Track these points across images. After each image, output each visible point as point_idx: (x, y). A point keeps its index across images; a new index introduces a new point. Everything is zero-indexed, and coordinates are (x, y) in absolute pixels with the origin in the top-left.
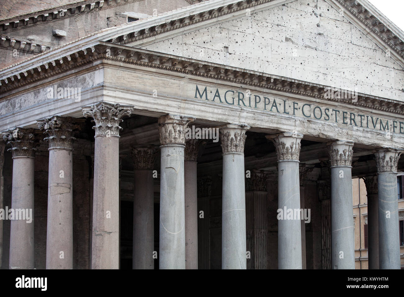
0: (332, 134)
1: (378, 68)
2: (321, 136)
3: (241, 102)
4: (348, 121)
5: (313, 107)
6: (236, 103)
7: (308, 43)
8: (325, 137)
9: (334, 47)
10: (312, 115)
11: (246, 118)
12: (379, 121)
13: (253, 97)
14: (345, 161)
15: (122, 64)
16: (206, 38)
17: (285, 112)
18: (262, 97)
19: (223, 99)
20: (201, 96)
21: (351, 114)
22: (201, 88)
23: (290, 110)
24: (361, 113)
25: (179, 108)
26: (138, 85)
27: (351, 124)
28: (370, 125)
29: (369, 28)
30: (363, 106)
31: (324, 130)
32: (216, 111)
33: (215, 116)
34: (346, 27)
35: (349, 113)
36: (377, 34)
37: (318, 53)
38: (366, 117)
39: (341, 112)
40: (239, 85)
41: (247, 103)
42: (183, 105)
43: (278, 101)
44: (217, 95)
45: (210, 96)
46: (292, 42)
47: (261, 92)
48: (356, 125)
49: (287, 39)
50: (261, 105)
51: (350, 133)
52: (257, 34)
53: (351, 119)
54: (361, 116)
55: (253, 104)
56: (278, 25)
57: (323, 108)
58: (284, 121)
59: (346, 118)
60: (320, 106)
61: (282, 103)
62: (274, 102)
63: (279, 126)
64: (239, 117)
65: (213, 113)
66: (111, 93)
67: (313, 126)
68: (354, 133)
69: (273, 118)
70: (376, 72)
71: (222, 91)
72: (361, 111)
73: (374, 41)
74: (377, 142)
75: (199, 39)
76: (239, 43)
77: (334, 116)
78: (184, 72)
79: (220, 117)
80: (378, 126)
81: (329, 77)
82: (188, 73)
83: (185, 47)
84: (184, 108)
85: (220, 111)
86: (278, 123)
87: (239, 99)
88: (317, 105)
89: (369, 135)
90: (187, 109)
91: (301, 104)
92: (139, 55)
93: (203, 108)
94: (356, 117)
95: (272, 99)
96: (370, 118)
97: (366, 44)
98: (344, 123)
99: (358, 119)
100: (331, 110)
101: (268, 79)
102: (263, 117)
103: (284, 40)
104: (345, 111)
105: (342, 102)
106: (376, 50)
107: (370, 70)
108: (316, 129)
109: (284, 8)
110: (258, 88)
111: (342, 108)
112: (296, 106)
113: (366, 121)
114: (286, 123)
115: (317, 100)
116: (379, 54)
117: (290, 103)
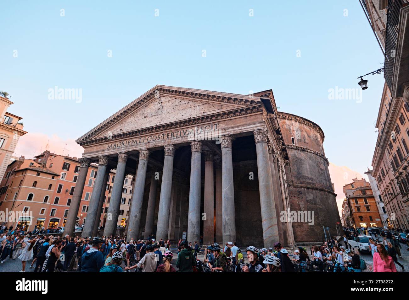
0: (160, 145)
1: (188, 109)
2: (155, 146)
3: (123, 145)
4: (170, 136)
5: (152, 137)
6: (121, 145)
7: (153, 115)
8: (157, 146)
9: (165, 111)
10: (152, 140)
11: (123, 150)
12: (187, 131)
13: (127, 141)
14: (169, 153)
15: (87, 146)
16: (115, 129)
17: (140, 142)
18: (131, 141)
19: (116, 146)
20: (109, 148)
21: (172, 133)
22: (110, 145)
23: (142, 141)
24: (177, 131)
25: (101, 153)
26: (92, 150)
27: (171, 137)
28: (183, 134)
29: (182, 96)
30: (175, 128)
31: (157, 144)
32: (113, 151)
33: (113, 152)
34: (174, 100)
35: (170, 133)
36: (186, 96)
37: (158, 116)
38: (180, 132)
39: (166, 134)
40: (121, 140)
41: (125, 144)
42: (103, 152)
43: (137, 139)
45: (112, 146)
46: (148, 117)
47: (130, 139)
48: (174, 137)
49: (145, 117)
50: (130, 143)
51: (169, 141)
53: (171, 135)
54: (177, 132)
55: (127, 144)
56: (142, 114)
57: (157, 136)
59: (169, 135)
60: (156, 135)
61: (139, 139)
62: (136, 140)
63: (136, 148)
64: (121, 150)
65: (112, 152)
67: (151, 144)
68: (171, 140)
69: (133, 146)
70: (188, 111)
71: (117, 143)
72: (176, 130)
73: (188, 100)
74: (185, 140)
76: (126, 126)
77: (162, 137)
78: (103, 142)
79: (114, 152)
80: (187, 133)
81: (162, 123)
82: (104, 142)
84: (103, 153)
85: (114, 150)
86: (135, 148)
88: (154, 135)
89: (180, 139)
90: (104, 153)
91: (147, 137)
92: (93, 141)
93: (109, 151)
94: (175, 133)
95: (135, 140)
96: (182, 131)
97: (184, 102)
98: (167, 138)
99: (175, 134)
100: (161, 135)
101: (127, 134)
102: (130, 147)
104: (169, 133)
105: (164, 130)
106: (189, 103)
107: (184, 112)
108: (153, 144)
109: (146, 107)
110: (128, 138)
111: (166, 132)
112: (145, 139)
113: (180, 133)
114: (139, 146)
115: (153, 133)
116: (191, 103)
117: (143, 138)
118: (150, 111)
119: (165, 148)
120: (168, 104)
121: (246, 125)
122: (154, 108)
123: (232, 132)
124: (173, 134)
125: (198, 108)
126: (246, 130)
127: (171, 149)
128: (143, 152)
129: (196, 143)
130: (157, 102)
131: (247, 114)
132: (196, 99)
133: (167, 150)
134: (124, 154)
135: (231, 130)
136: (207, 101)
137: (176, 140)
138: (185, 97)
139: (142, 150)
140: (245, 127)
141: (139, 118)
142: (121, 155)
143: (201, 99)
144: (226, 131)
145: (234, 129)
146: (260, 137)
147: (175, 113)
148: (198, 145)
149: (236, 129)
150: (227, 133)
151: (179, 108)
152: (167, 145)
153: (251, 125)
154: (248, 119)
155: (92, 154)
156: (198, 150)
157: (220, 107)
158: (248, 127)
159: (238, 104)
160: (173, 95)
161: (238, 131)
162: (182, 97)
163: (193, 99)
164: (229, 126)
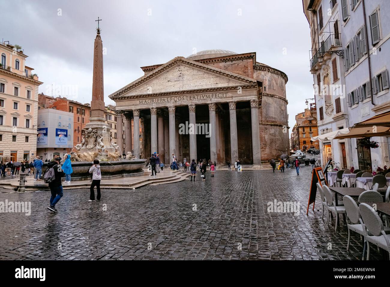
0: (185, 104)
1: (204, 80)
2: (181, 105)
4: (192, 98)
5: (178, 97)
6: (151, 102)
7: (176, 80)
8: (183, 105)
9: (186, 78)
10: (178, 100)
11: (154, 105)
12: (205, 96)
13: (157, 100)
14: (193, 110)
15: (119, 101)
16: (142, 88)
17: (167, 101)
18: (160, 99)
19: (147, 102)
20: (141, 103)
22: (141, 101)
23: (170, 100)
24: (197, 95)
25: (135, 107)
26: (124, 104)
28: (202, 98)
30: (196, 93)
31: (182, 103)
32: (145, 106)
34: (192, 70)
35: (192, 96)
36: (203, 69)
37: (180, 82)
39: (189, 97)
40: (151, 98)
41: (155, 101)
42: (136, 106)
43: (165, 98)
44: (146, 101)
45: (143, 102)
46: (171, 81)
48: (195, 99)
50: (159, 101)
51: (192, 102)
52: (158, 83)
53: (193, 98)
55: (157, 101)
56: (166, 78)
57: (182, 97)
58: (167, 104)
60: (180, 96)
61: (167, 99)
64: (152, 106)
66: (117, 108)
67: (178, 103)
68: (194, 101)
69: (163, 104)
70: (204, 81)
71: (147, 100)
74: (204, 102)
75: (140, 89)
76: (153, 87)
79: (147, 107)
80: (205, 97)
81: (184, 87)
82: (135, 99)
83: (136, 92)
86: (165, 105)
87: (152, 101)
89: (200, 101)
91: (173, 98)
92: (125, 98)
93: (141, 106)
94: (195, 97)
95: (163, 99)
96: (201, 96)
97: (200, 73)
98: (190, 99)
99: (196, 97)
100: (185, 97)
101: (157, 94)
103: (167, 81)
105: (187, 94)
106: (204, 74)
107: (201, 81)
108: (179, 103)
109: (168, 73)
110: (157, 97)
111: (189, 95)
112: (171, 98)
113: (199, 97)
114: (168, 104)
115: (178, 95)
116: (206, 75)
117: (170, 98)
118: (172, 77)
119: (189, 107)
120: (187, 73)
121: (246, 96)
122: (175, 74)
123: (237, 100)
124: (194, 97)
125: (212, 79)
126: (246, 99)
127: (194, 108)
128: (172, 108)
129: (213, 105)
130: (177, 70)
131: (247, 89)
132: (210, 72)
133: (191, 109)
134: (156, 108)
135: (236, 98)
136: (219, 75)
137: (197, 101)
138: (201, 70)
139: (170, 107)
140: (245, 97)
141: (163, 81)
142: (153, 109)
143: (215, 73)
144: (233, 98)
145: (238, 98)
146: (254, 104)
147: (194, 81)
148: (214, 106)
149: (240, 98)
150: (233, 100)
151: (197, 77)
152: (191, 105)
153: (249, 96)
154: (247, 92)
155: (125, 107)
156: (214, 110)
157: (228, 81)
158: (247, 97)
159: (241, 81)
160: (191, 66)
161: (241, 99)
162: (199, 69)
163: (208, 72)
164: (235, 95)
